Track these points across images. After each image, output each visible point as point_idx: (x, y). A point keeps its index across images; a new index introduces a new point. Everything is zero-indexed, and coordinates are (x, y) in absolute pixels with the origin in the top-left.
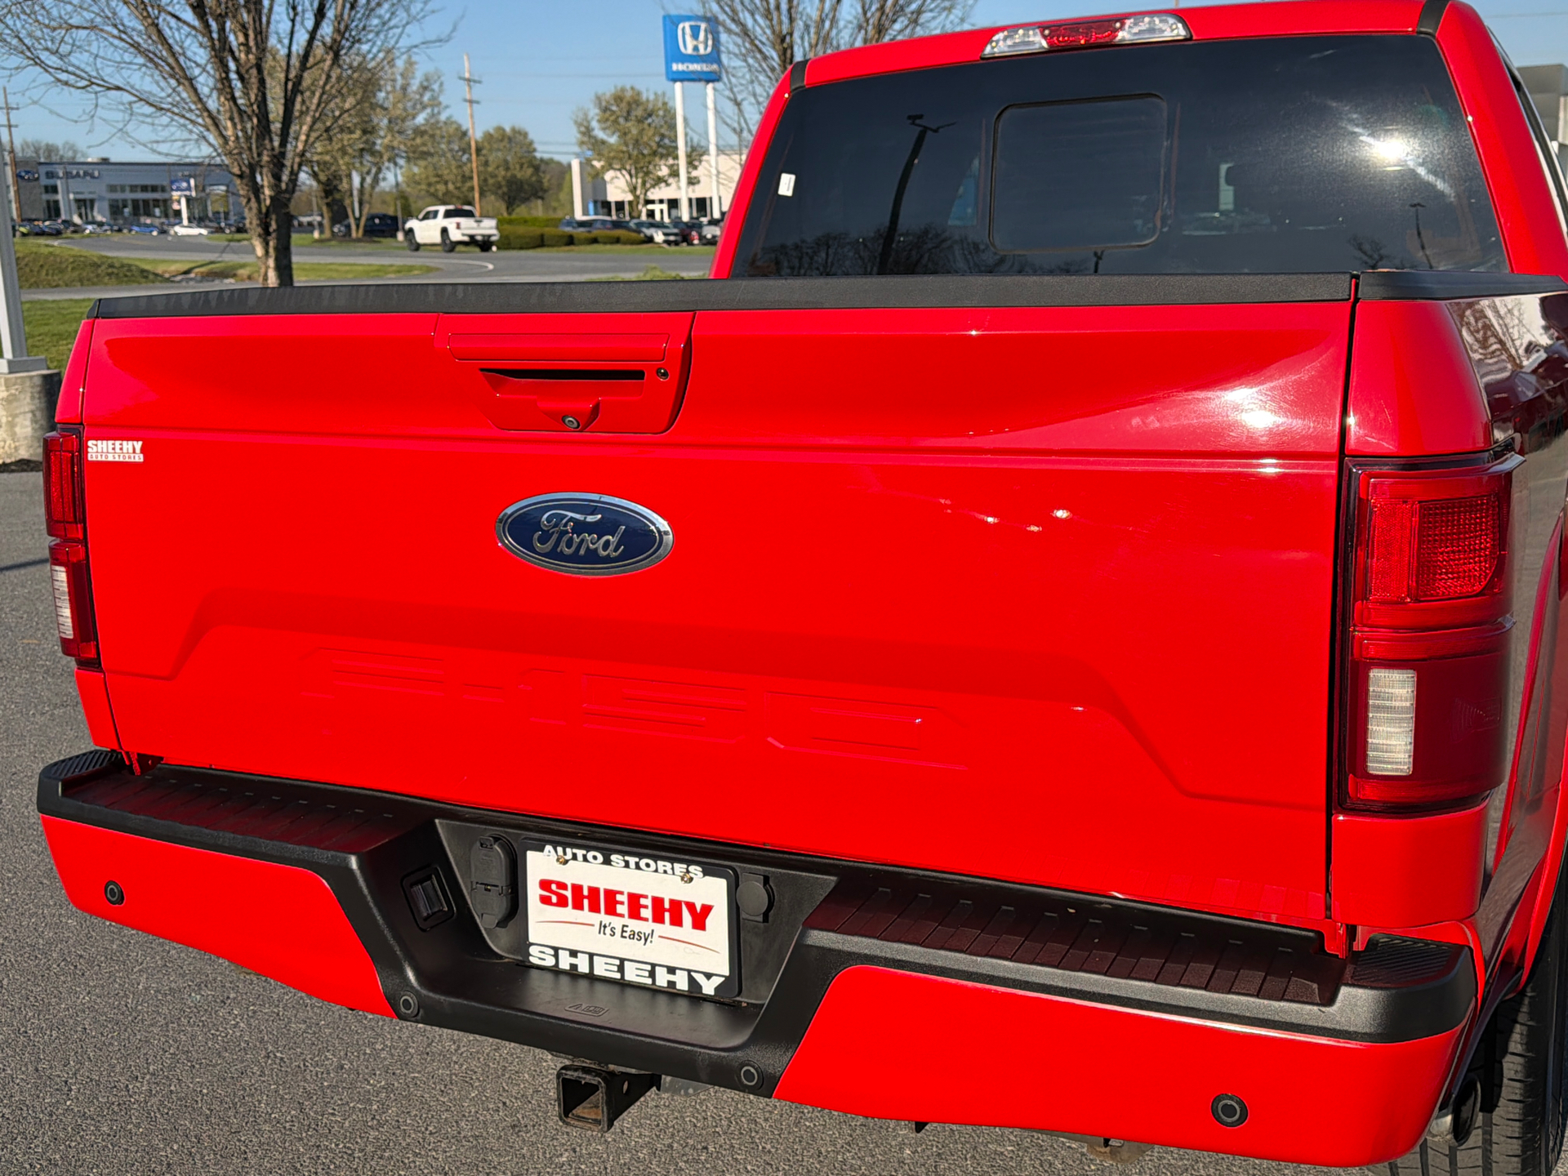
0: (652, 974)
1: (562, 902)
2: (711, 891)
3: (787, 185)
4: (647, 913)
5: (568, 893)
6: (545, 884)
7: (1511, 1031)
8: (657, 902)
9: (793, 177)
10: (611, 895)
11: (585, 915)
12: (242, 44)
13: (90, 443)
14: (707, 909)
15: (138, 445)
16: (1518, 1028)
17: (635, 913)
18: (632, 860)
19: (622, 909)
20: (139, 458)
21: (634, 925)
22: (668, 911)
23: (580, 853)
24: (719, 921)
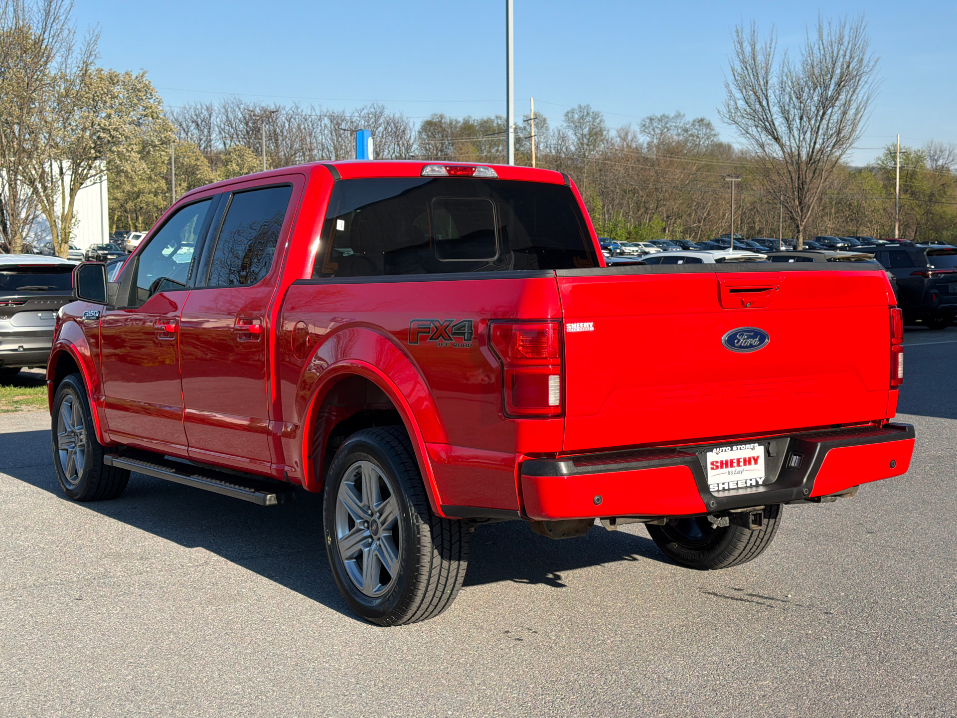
0: (746, 483)
1: (717, 467)
2: (759, 451)
3: (340, 225)
4: (742, 464)
5: (719, 464)
6: (712, 463)
8: (745, 460)
9: (343, 222)
10: (732, 461)
11: (725, 470)
13: (567, 325)
14: (758, 457)
15: (591, 324)
17: (738, 465)
18: (739, 447)
19: (735, 465)
20: (592, 329)
21: (737, 469)
22: (748, 461)
23: (724, 449)
24: (761, 461)
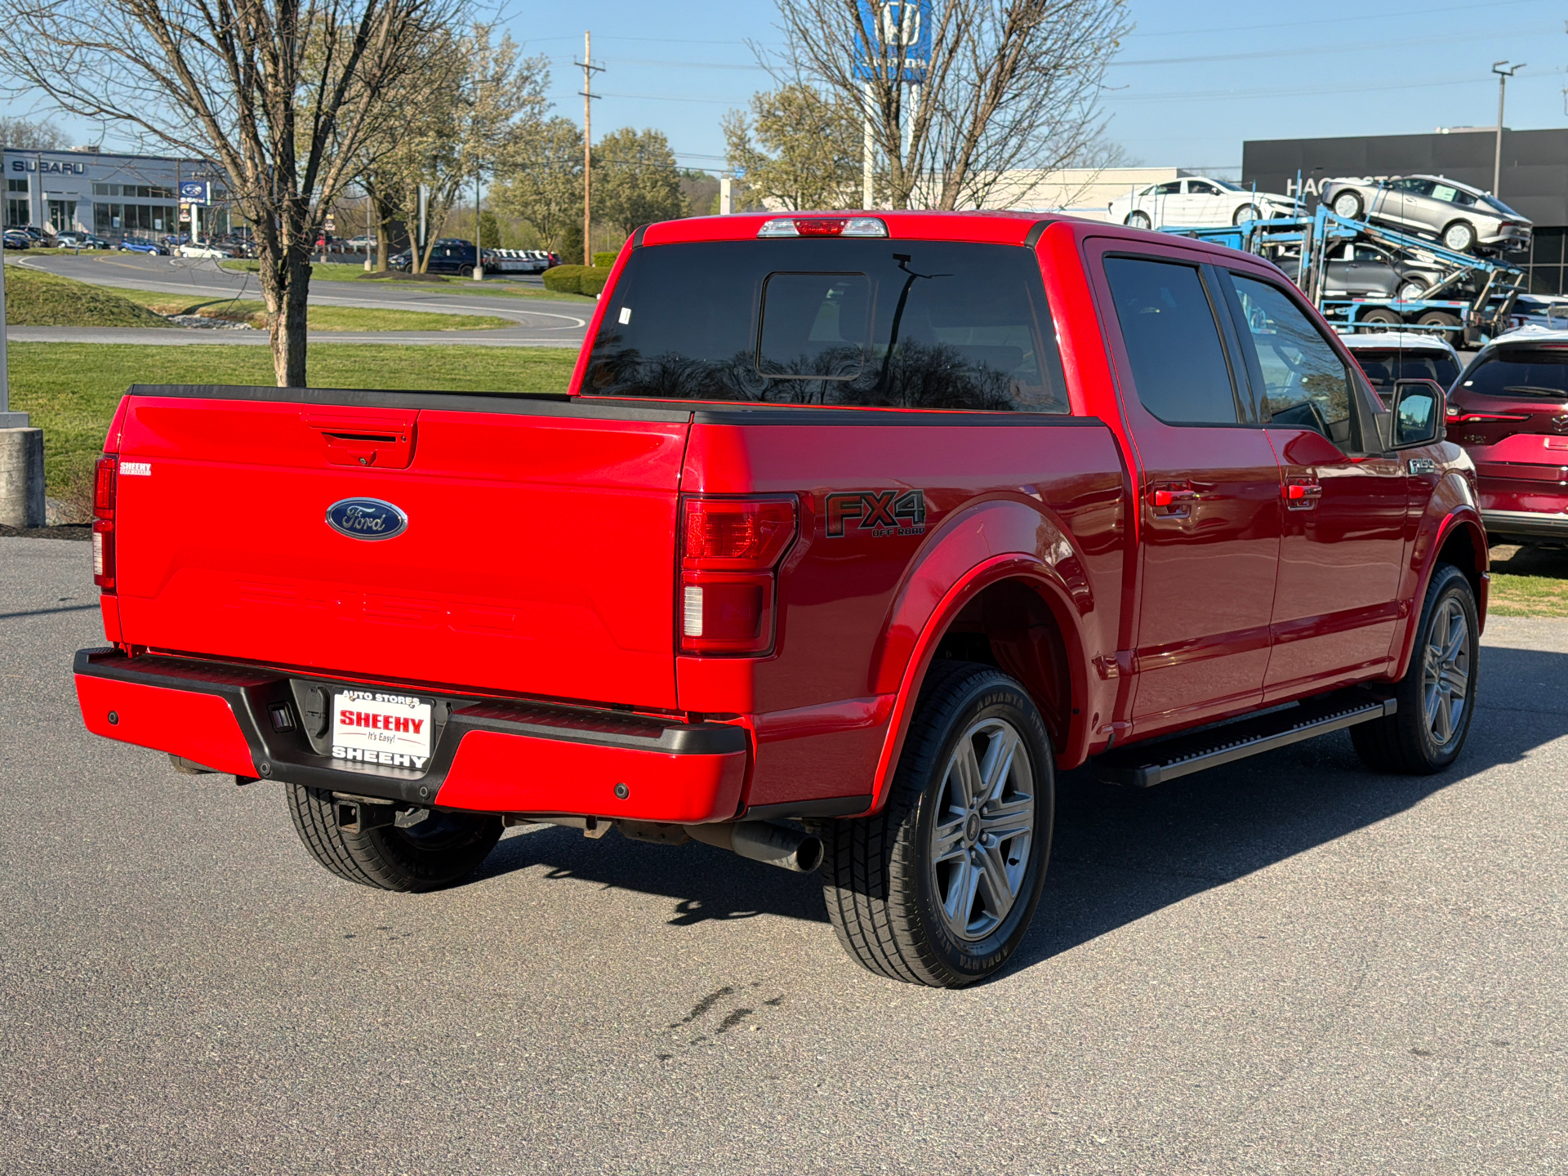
0: (392, 759)
1: (351, 722)
2: (421, 711)
3: (625, 316)
4: (392, 726)
5: (355, 718)
6: (343, 713)
7: (892, 848)
8: (398, 721)
9: (629, 311)
10: (375, 717)
11: (362, 729)
12: (271, 75)
13: (122, 464)
14: (421, 722)
15: (149, 466)
16: (896, 845)
17: (386, 726)
18: (386, 697)
19: (380, 724)
20: (148, 473)
21: (386, 733)
22: (402, 724)
23: (361, 694)
24: (426, 729)
